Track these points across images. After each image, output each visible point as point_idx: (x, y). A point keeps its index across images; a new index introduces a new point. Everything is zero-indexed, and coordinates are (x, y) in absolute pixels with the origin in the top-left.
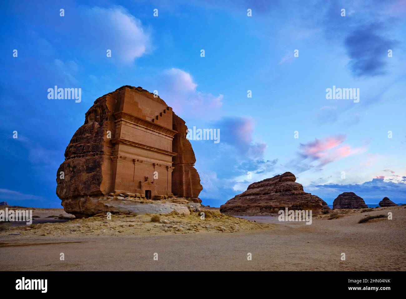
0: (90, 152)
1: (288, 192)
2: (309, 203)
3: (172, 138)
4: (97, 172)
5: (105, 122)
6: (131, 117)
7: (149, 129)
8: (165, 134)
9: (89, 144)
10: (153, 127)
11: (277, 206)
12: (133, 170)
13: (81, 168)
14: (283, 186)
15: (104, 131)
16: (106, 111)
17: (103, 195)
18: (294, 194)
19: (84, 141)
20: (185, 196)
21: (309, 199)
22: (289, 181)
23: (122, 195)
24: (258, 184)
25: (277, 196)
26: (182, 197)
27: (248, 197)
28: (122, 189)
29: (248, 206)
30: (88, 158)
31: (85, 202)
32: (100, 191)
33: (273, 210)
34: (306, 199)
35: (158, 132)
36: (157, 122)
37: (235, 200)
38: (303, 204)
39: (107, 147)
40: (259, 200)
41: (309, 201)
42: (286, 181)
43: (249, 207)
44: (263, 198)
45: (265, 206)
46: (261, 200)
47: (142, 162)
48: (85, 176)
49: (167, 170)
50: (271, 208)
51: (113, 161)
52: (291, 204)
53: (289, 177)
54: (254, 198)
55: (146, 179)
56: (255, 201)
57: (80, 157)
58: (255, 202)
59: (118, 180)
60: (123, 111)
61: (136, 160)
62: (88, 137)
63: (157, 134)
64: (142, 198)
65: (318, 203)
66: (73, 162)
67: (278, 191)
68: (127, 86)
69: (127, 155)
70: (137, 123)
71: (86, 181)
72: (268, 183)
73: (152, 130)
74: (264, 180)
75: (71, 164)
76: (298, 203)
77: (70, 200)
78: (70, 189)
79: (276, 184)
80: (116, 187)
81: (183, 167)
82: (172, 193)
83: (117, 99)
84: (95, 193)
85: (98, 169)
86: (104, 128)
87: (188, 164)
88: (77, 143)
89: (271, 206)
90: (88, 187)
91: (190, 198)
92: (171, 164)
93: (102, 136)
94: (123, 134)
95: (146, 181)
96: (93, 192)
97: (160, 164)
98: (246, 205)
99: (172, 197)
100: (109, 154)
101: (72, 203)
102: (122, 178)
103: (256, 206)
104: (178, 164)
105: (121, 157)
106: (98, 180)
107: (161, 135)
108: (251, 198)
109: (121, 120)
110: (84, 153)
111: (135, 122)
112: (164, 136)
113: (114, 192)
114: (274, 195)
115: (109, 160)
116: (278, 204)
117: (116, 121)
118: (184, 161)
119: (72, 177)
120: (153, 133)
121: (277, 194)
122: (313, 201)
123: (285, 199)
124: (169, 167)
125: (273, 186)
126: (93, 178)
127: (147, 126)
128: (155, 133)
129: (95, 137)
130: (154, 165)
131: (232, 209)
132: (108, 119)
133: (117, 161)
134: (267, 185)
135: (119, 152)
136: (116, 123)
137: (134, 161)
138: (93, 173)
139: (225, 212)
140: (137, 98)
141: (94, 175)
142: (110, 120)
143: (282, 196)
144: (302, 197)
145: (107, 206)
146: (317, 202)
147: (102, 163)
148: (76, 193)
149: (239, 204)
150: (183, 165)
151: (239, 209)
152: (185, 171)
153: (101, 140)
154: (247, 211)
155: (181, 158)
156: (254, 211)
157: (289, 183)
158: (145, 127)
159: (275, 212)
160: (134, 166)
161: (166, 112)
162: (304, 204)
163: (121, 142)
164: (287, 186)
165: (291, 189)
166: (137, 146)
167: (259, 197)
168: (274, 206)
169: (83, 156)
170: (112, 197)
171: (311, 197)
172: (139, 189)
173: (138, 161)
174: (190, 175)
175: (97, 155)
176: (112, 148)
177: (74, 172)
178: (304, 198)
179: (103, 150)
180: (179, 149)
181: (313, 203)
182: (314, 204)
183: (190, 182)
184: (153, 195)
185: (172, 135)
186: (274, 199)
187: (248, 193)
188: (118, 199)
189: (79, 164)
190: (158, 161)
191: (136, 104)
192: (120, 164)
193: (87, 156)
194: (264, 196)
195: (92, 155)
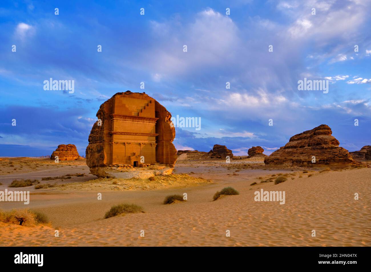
0: (98, 140)
1: (319, 146)
2: (336, 157)
3: (154, 123)
4: (102, 153)
5: (105, 121)
6: (120, 116)
7: (135, 120)
8: (148, 122)
9: (98, 136)
10: (138, 119)
11: (305, 160)
12: (125, 149)
13: (95, 150)
14: (314, 140)
15: (104, 127)
16: (105, 114)
17: (106, 166)
18: (323, 148)
19: (95, 133)
20: (165, 163)
21: (337, 153)
22: (321, 134)
23: (115, 166)
24: (298, 137)
25: (308, 150)
26: (163, 164)
27: (287, 150)
28: (117, 162)
29: (285, 158)
30: (98, 144)
31: (98, 170)
32: (104, 164)
33: (303, 164)
34: (334, 154)
35: (142, 121)
36: (142, 115)
37: (278, 152)
38: (329, 158)
39: (107, 137)
40: (295, 153)
41: (336, 156)
42: (319, 135)
43: (286, 160)
44: (299, 151)
45: (296, 160)
46: (297, 153)
47: (130, 143)
48: (97, 155)
49: (152, 146)
50: (300, 162)
51: (111, 145)
52: (319, 158)
53: (321, 131)
54: (292, 151)
55: (134, 154)
56: (291, 153)
57: (94, 143)
58: (291, 155)
59: (114, 157)
60: (114, 113)
61: (126, 143)
62: (97, 131)
63: (142, 123)
64: (129, 167)
65: (347, 157)
66: (91, 147)
67: (310, 145)
68: (119, 94)
69: (120, 141)
70: (125, 119)
71: (98, 158)
72: (305, 135)
73: (137, 121)
74: (304, 132)
75: (90, 148)
76: (326, 157)
77: (92, 168)
78: (91, 163)
79: (311, 138)
80: (113, 161)
81: (164, 143)
82: (156, 161)
83: (112, 104)
84: (102, 165)
85: (102, 151)
86: (104, 125)
87: (168, 140)
88: (92, 135)
89: (301, 160)
90: (98, 162)
91: (168, 165)
92: (155, 142)
93: (104, 131)
94: (115, 127)
95: (135, 155)
96: (101, 165)
97: (145, 143)
98: (283, 158)
99: (154, 164)
100: (109, 141)
101: (93, 170)
102: (117, 155)
103: (291, 159)
104: (161, 141)
105: (115, 143)
106: (102, 157)
107: (145, 123)
108: (289, 151)
109: (114, 119)
110: (96, 141)
111: (123, 118)
112: (148, 123)
113: (112, 164)
114: (306, 149)
115: (109, 144)
116: (307, 158)
117: (112, 119)
118: (165, 138)
119: (91, 155)
120: (138, 122)
121: (309, 148)
122: (341, 156)
123: (314, 153)
124: (152, 144)
125: (309, 139)
126: (100, 156)
127: (133, 119)
128: (140, 122)
129: (100, 131)
130: (140, 144)
131: (273, 162)
132: (107, 119)
133: (112, 145)
134: (304, 138)
135: (114, 140)
136: (112, 120)
137: (124, 144)
138: (100, 153)
139: (268, 163)
140: (125, 101)
141: (101, 155)
142: (108, 119)
143: (313, 150)
144: (331, 151)
145: (106, 173)
146: (345, 156)
147: (104, 147)
148: (94, 165)
149: (279, 156)
150: (164, 141)
151: (277, 162)
152: (166, 146)
153: (103, 132)
154: (284, 164)
155: (163, 136)
156: (289, 163)
157: (321, 136)
158: (132, 120)
159: (304, 166)
160: (125, 147)
161: (149, 105)
162: (331, 159)
163: (114, 133)
164: (318, 140)
165: (321, 142)
166: (126, 134)
167: (295, 150)
168: (303, 160)
169: (96, 143)
170: (110, 168)
171: (340, 151)
172: (129, 161)
173: (127, 143)
174: (169, 148)
175: (102, 142)
176: (111, 137)
177: (92, 152)
178: (332, 152)
179: (104, 139)
180: (161, 130)
181: (341, 157)
182: (341, 159)
183: (168, 153)
184: (139, 164)
185: (155, 121)
186: (305, 153)
187: (287, 146)
188: (112, 169)
189: (94, 148)
190: (143, 141)
191: (124, 106)
192: (114, 146)
193: (97, 143)
194: (301, 149)
195: (99, 142)
